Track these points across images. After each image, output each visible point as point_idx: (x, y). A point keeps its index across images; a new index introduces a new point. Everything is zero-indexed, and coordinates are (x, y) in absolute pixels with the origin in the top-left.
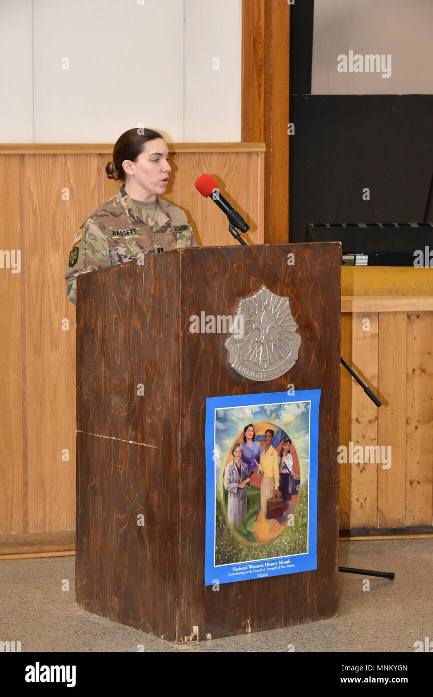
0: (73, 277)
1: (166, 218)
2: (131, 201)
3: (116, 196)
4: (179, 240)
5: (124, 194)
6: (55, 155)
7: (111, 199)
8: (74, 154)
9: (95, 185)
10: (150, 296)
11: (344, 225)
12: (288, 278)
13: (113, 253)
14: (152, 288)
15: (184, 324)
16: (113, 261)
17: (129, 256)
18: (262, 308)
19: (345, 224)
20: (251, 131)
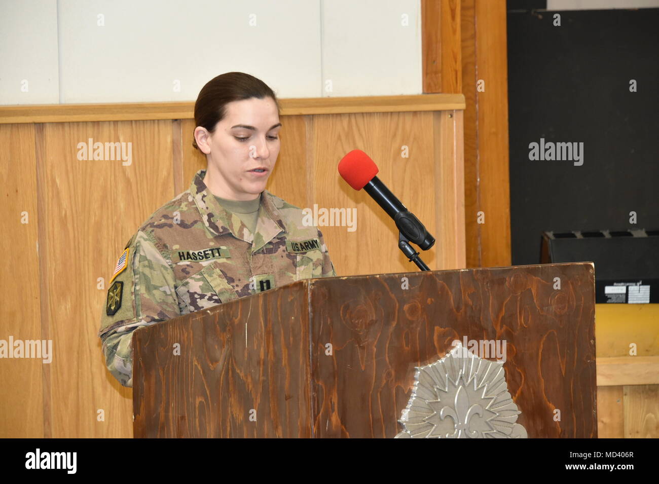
0: (115, 332)
1: (276, 228)
2: (213, 199)
3: (188, 191)
4: (300, 266)
5: (201, 187)
6: (96, 123)
7: (179, 197)
8: (131, 121)
9: (169, 174)
10: (259, 363)
11: (606, 234)
12: (501, 327)
13: (182, 290)
14: (262, 350)
15: (319, 413)
16: (182, 303)
17: (209, 294)
18: (455, 381)
19: (608, 231)
20: (440, 75)
